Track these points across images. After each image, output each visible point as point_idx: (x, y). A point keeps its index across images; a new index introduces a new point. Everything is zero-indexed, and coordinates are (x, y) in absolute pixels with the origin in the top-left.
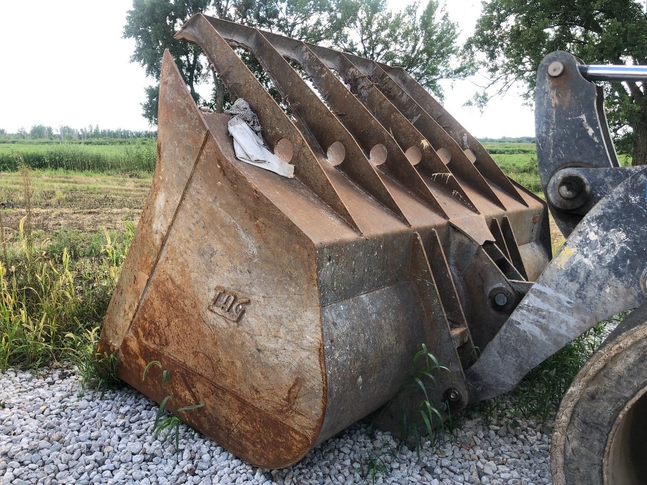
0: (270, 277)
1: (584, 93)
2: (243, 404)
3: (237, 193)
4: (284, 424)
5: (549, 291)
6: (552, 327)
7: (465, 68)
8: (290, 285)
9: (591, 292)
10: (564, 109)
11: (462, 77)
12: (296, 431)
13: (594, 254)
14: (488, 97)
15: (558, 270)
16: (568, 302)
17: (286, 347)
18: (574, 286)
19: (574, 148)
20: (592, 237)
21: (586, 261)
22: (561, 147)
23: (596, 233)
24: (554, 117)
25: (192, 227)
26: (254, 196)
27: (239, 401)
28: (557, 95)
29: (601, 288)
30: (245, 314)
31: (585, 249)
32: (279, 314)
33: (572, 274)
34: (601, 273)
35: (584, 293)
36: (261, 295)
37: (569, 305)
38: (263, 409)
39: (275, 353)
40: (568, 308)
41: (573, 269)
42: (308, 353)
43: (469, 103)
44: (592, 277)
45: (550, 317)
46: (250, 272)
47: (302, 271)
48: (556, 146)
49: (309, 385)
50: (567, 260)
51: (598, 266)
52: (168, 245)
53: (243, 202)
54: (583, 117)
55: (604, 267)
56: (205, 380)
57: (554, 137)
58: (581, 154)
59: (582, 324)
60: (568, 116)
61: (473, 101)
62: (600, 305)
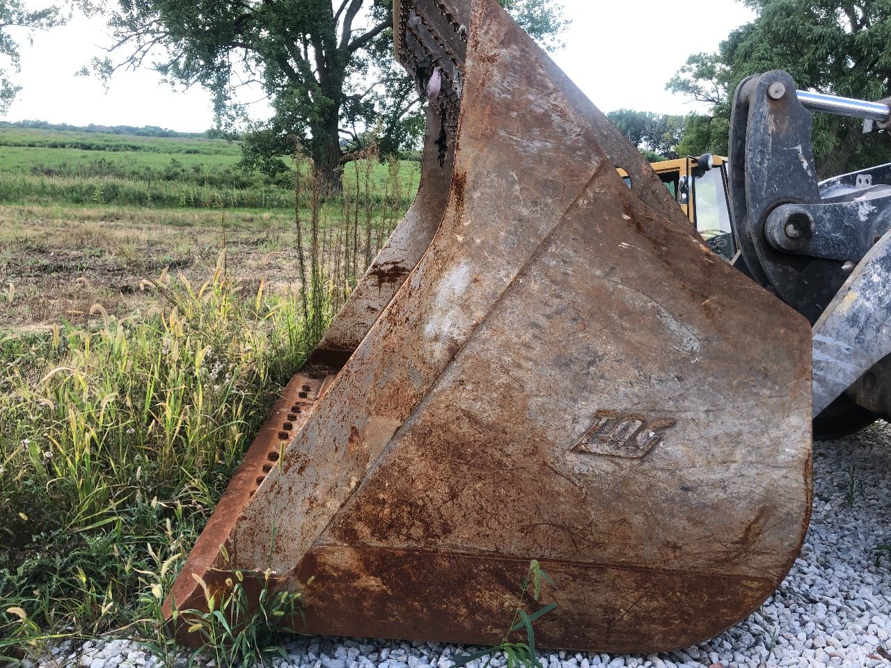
0: (726, 381)
1: (802, 122)
2: (644, 574)
3: (664, 259)
4: (729, 575)
5: (829, 340)
6: (829, 377)
7: (50, 12)
8: (764, 386)
9: (869, 335)
10: (781, 137)
11: (45, 27)
12: (752, 577)
13: (875, 297)
14: (114, 65)
15: (840, 317)
16: (847, 349)
17: (743, 473)
18: (854, 332)
19: (788, 181)
20: (876, 279)
21: (868, 304)
22: (775, 180)
23: (879, 275)
24: (770, 145)
25: (543, 322)
26: (702, 262)
27: (636, 571)
28: (775, 121)
29: (878, 330)
30: (661, 444)
31: (867, 292)
32: (736, 429)
33: (853, 320)
34: (879, 315)
35: (863, 337)
36: (702, 408)
37: (847, 352)
38: (686, 568)
39: (722, 485)
40: (846, 355)
41: (854, 314)
42: (785, 471)
43: (85, 72)
44: (872, 320)
45: (828, 368)
46: (680, 379)
47: (787, 363)
48: (770, 179)
49: (782, 511)
50: (850, 306)
51: (878, 308)
52: (467, 358)
53: (678, 274)
54: (799, 148)
55: (883, 308)
56: (554, 564)
57: (768, 168)
58: (794, 188)
59: (858, 368)
60: (784, 146)
61: (90, 69)
62: (876, 348)
